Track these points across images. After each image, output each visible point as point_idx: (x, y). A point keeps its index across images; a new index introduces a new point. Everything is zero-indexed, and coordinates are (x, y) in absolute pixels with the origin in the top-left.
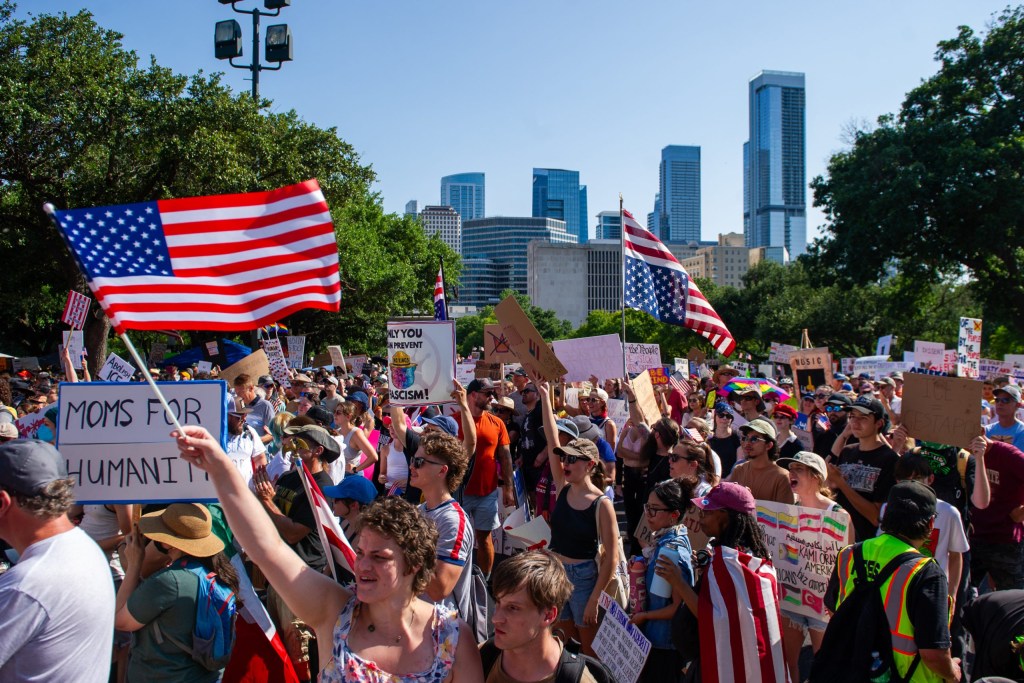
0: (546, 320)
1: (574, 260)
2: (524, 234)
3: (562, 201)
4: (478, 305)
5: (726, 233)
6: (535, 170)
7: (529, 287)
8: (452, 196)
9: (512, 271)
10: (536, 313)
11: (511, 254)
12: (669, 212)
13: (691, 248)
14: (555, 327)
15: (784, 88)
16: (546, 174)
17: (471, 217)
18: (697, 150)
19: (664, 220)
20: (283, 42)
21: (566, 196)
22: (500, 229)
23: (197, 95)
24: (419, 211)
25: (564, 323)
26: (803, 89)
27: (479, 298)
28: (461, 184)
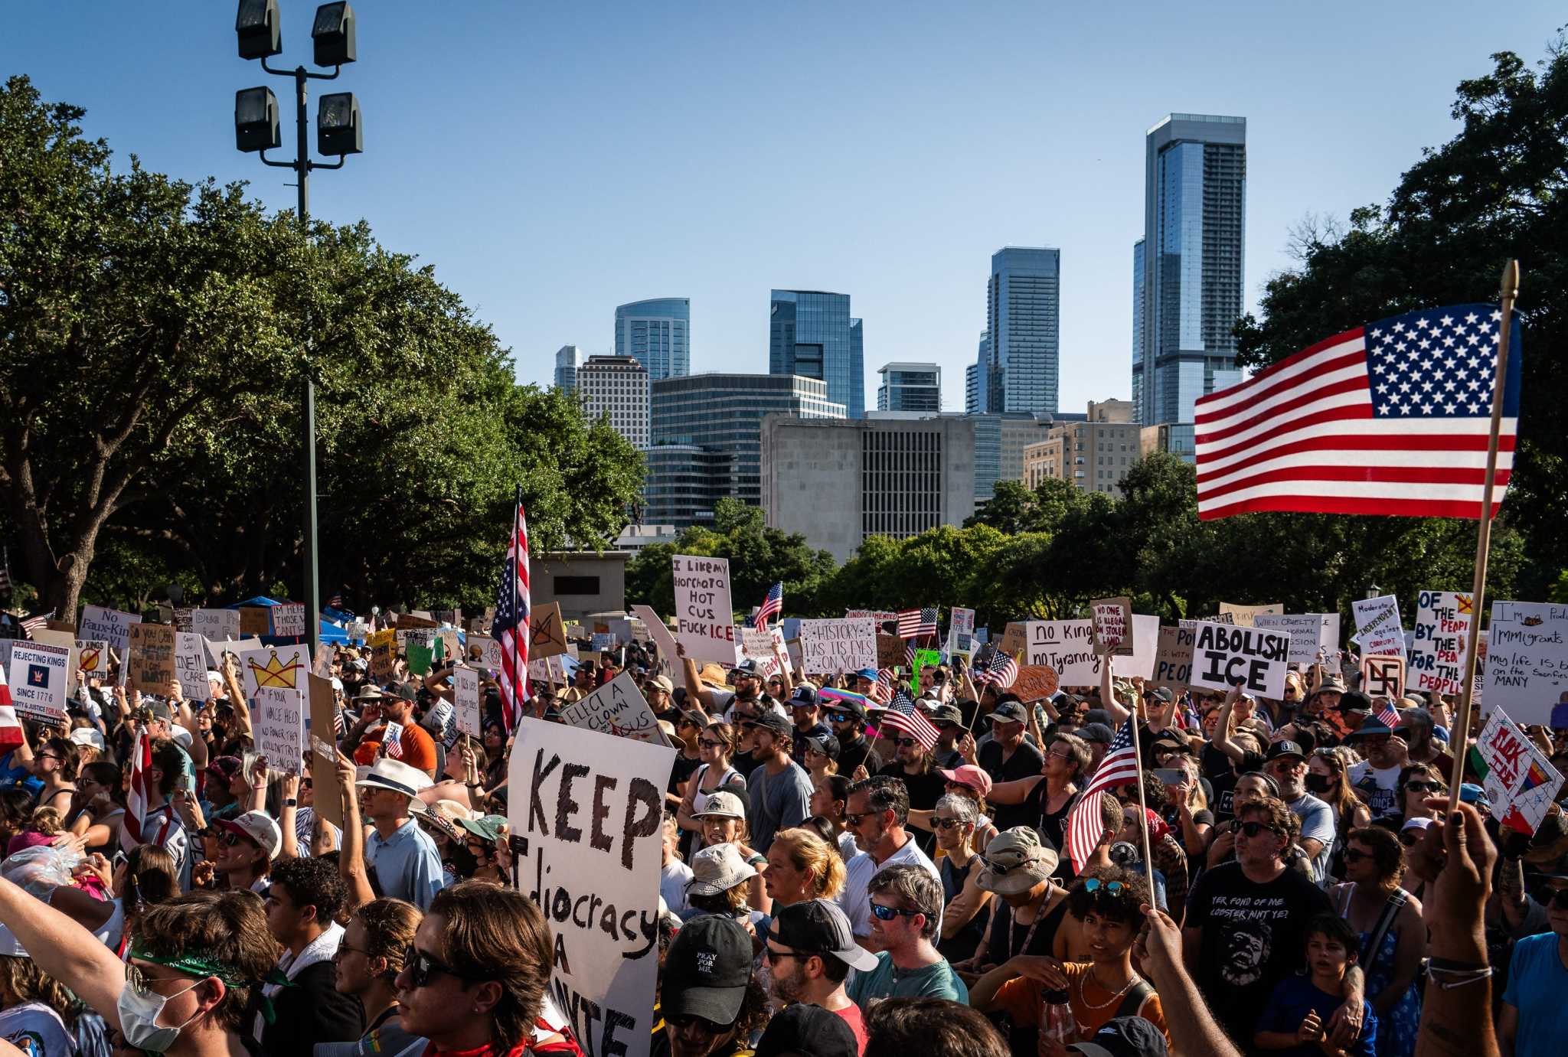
0: (790, 550)
1: (840, 447)
2: (756, 403)
3: (820, 346)
4: (677, 524)
5: (1101, 400)
6: (774, 292)
7: (764, 492)
8: (634, 336)
9: (735, 467)
10: (773, 539)
11: (731, 436)
12: (1003, 363)
13: (1041, 425)
14: (806, 563)
15: (1207, 145)
16: (793, 299)
17: (667, 374)
18: (1055, 255)
19: (995, 377)
20: (345, 123)
21: (826, 338)
22: (715, 395)
23: (210, 218)
24: (579, 363)
25: (820, 557)
26: (1242, 147)
27: (679, 512)
28: (649, 319)
